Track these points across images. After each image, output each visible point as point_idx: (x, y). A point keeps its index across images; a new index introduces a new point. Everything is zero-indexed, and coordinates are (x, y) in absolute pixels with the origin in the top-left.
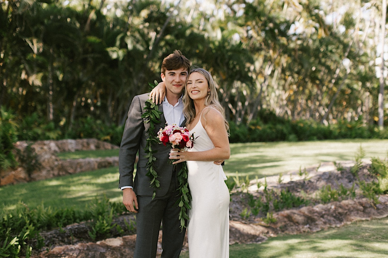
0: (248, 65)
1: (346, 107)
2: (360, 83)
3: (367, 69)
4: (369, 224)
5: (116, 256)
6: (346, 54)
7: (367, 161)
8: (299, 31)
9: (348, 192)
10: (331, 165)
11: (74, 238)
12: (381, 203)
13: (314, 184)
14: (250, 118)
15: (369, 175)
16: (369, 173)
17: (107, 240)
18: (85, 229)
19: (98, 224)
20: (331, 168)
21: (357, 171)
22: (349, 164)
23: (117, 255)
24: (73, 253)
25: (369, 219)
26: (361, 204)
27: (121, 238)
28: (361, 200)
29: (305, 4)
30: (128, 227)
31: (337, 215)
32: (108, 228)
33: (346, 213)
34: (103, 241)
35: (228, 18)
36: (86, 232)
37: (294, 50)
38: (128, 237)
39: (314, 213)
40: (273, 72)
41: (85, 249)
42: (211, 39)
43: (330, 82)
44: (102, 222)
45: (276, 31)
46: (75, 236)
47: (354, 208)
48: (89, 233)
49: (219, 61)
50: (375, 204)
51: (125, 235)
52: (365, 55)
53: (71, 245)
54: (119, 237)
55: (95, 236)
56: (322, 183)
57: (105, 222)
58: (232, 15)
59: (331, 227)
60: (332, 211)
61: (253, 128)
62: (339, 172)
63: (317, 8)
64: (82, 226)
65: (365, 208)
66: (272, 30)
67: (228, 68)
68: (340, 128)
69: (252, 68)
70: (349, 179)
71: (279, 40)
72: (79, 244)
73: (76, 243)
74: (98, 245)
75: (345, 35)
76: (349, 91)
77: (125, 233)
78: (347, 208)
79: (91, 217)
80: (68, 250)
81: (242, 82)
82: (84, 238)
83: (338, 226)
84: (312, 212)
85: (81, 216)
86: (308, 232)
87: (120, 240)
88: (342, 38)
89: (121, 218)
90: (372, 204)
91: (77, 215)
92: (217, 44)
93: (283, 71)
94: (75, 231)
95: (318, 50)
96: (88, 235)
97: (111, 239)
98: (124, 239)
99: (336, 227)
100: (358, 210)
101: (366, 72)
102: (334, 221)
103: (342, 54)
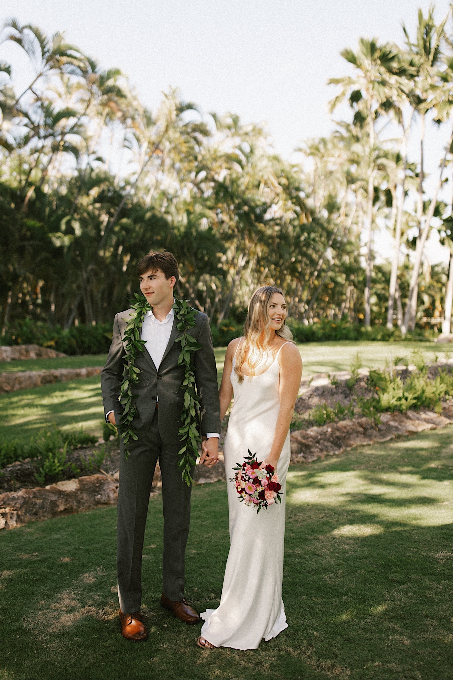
0: (220, 255)
1: (329, 303)
2: (344, 276)
3: (352, 260)
4: (371, 450)
5: (71, 504)
6: (331, 243)
7: (364, 372)
8: (277, 215)
9: (346, 412)
10: (324, 377)
11: (16, 482)
12: (383, 423)
13: (306, 401)
14: (221, 317)
15: (366, 389)
16: (366, 386)
17: (59, 483)
18: (30, 470)
19: (47, 463)
20: (324, 382)
21: (353, 385)
22: (344, 376)
23: (73, 502)
24: (16, 504)
25: (371, 443)
26: (361, 425)
27: (77, 480)
28: (360, 420)
29: (284, 185)
30: (85, 465)
31: (334, 440)
32: (60, 468)
33: (345, 436)
34: (54, 485)
35: (194, 198)
36: (32, 474)
37: (271, 237)
38: (85, 479)
39: (308, 438)
40: (247, 262)
41: (31, 496)
42: (176, 224)
43: (312, 274)
44: (52, 460)
45: (253, 216)
46: (17, 480)
47: (353, 430)
48: (36, 475)
49: (185, 250)
50: (376, 425)
51: (81, 476)
52: (350, 243)
53: (12, 492)
54: (73, 479)
55: (44, 479)
56: (315, 401)
57: (56, 461)
58: (199, 195)
59: (329, 455)
60: (328, 435)
61: (225, 329)
62: (334, 386)
63: (298, 189)
64: (26, 466)
65: (365, 429)
66: (247, 214)
67: (197, 259)
68: (323, 328)
69: (224, 258)
70: (345, 394)
71: (256, 227)
72: (23, 490)
73: (19, 489)
74: (48, 490)
75: (329, 221)
76: (332, 285)
77: (82, 473)
78: (345, 430)
79: (38, 455)
80: (9, 499)
81: (211, 275)
82: (28, 482)
83: (337, 453)
84: (306, 437)
85: (24, 453)
86: (303, 462)
87: (76, 482)
88: (326, 225)
89: (75, 454)
90: (373, 424)
91: (19, 452)
92: (182, 229)
93: (258, 261)
94: (17, 473)
95: (298, 237)
96: (34, 477)
97: (63, 482)
98: (80, 481)
99: (334, 454)
100: (357, 432)
101: (350, 263)
102: (331, 447)
103: (326, 242)
